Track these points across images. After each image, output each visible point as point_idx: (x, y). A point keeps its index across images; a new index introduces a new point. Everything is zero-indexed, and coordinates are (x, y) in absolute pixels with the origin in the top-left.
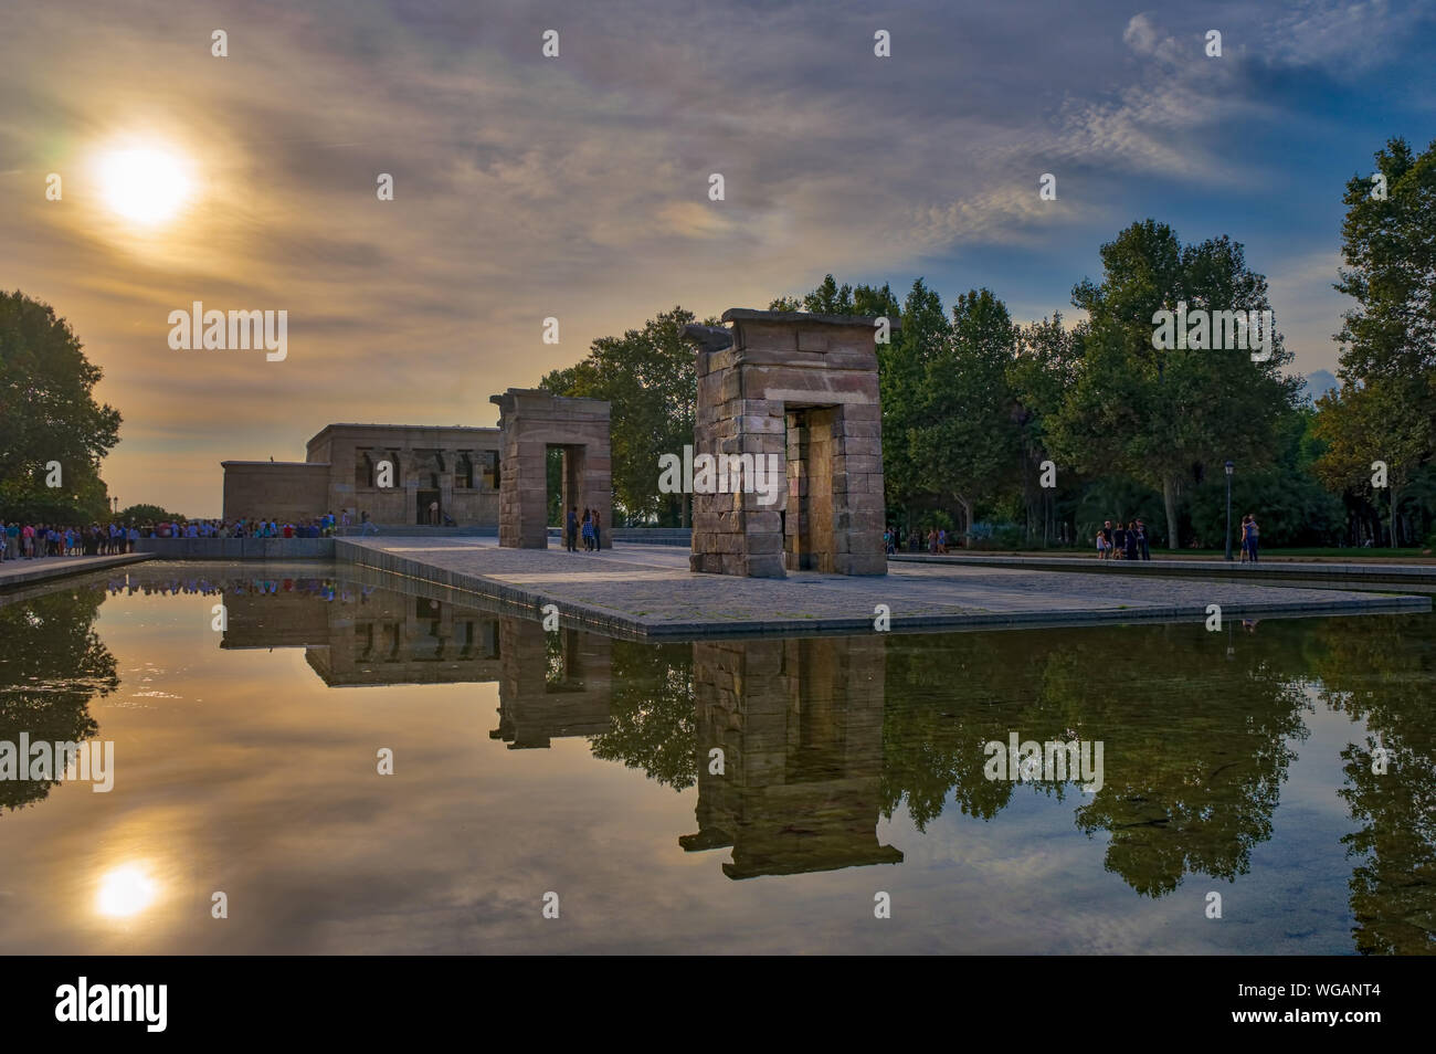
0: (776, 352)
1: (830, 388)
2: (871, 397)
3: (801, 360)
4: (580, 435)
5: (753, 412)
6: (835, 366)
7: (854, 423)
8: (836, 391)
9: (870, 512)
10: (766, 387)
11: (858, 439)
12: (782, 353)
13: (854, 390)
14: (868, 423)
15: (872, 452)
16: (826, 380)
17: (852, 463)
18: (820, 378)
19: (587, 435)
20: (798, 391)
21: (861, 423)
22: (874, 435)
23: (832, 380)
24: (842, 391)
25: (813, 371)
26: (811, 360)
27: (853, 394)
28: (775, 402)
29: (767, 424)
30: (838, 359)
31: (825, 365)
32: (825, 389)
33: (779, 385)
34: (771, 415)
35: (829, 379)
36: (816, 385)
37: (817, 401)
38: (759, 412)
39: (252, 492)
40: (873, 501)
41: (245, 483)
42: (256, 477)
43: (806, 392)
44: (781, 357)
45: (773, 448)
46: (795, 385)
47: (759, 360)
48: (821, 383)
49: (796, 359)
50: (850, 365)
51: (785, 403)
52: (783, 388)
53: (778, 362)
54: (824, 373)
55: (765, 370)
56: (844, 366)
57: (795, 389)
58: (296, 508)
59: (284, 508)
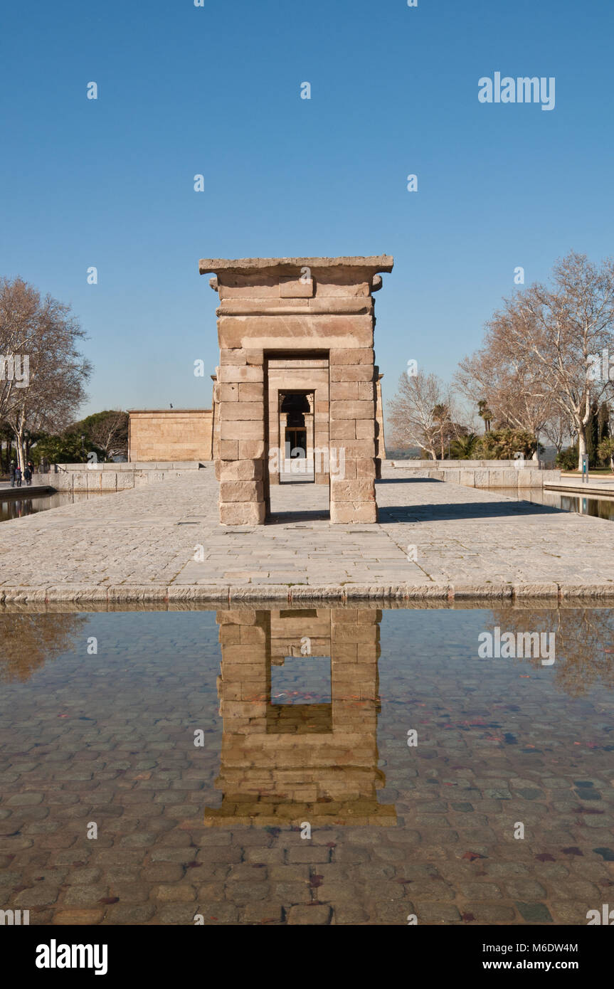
0: (255, 300)
1: (315, 332)
2: (361, 340)
3: (285, 305)
4: (310, 380)
5: (229, 362)
6: (321, 310)
7: (342, 367)
8: (322, 336)
9: (357, 459)
10: (244, 336)
11: (346, 384)
12: (261, 301)
13: (342, 334)
14: (357, 367)
15: (362, 398)
16: (310, 325)
17: (338, 410)
18: (305, 324)
19: (317, 380)
20: (279, 339)
21: (350, 368)
22: (365, 379)
23: (318, 325)
24: (331, 335)
25: (296, 317)
26: (294, 306)
27: (341, 339)
28: (252, 351)
29: (244, 373)
30: (326, 305)
31: (307, 309)
32: (309, 334)
33: (258, 332)
34: (247, 364)
35: (315, 324)
36: (298, 331)
37: (299, 347)
38: (237, 361)
39: (152, 433)
40: (361, 448)
41: (146, 427)
42: (154, 421)
43: (288, 339)
44: (259, 305)
45: (250, 397)
46: (276, 332)
47: (234, 310)
48: (305, 329)
49: (277, 306)
50: (338, 308)
51: (264, 349)
52: (263, 336)
53: (255, 309)
54: (308, 319)
55: (243, 318)
56: (331, 309)
57: (276, 336)
58: (187, 446)
59: (178, 446)
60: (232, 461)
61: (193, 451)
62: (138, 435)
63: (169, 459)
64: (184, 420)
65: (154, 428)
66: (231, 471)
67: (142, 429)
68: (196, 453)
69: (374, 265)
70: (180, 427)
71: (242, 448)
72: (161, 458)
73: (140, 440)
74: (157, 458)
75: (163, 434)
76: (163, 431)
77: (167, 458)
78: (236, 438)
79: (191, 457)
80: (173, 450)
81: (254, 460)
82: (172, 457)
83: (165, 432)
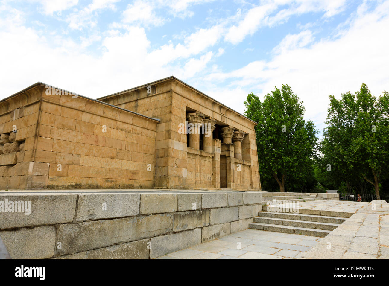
39: (80, 138)
41: (71, 123)
42: (86, 117)
58: (128, 165)
59: (116, 164)
61: (134, 173)
62: (55, 136)
63: (103, 185)
64: (126, 126)
65: (84, 129)
67: (63, 127)
68: (137, 177)
70: (121, 135)
72: (90, 182)
73: (56, 146)
74: (84, 182)
75: (97, 142)
76: (97, 136)
77: (99, 182)
79: (131, 182)
80: (111, 170)
82: (107, 181)
83: (100, 139)
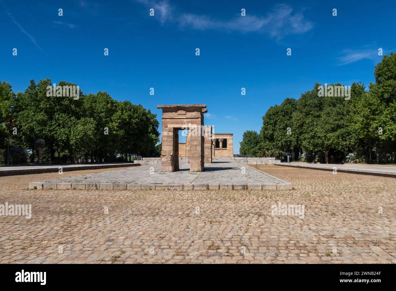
0: (172, 115)
1: (186, 124)
2: (198, 125)
3: (179, 117)
5: (164, 131)
6: (188, 118)
8: (188, 124)
9: (197, 155)
10: (168, 124)
13: (193, 124)
15: (198, 140)
17: (192, 143)
18: (184, 121)
20: (177, 125)
25: (182, 119)
26: (181, 117)
28: (170, 128)
29: (168, 133)
30: (189, 116)
31: (184, 117)
32: (185, 124)
33: (172, 123)
34: (169, 131)
35: (186, 121)
36: (182, 123)
38: (166, 130)
40: (197, 153)
43: (179, 125)
44: (173, 116)
45: (170, 140)
46: (176, 123)
47: (166, 118)
48: (184, 123)
49: (177, 117)
50: (192, 117)
51: (174, 128)
52: (173, 124)
53: (171, 117)
54: (185, 120)
55: (168, 120)
56: (190, 117)
57: (176, 124)
60: (165, 156)
66: (164, 158)
69: (201, 106)
71: (167, 152)
78: (166, 150)
81: (171, 155)
